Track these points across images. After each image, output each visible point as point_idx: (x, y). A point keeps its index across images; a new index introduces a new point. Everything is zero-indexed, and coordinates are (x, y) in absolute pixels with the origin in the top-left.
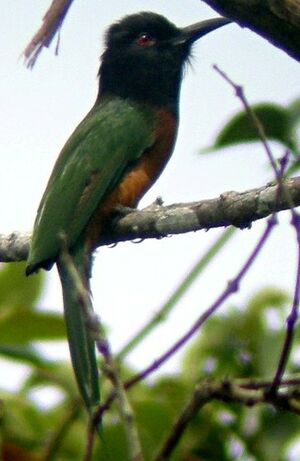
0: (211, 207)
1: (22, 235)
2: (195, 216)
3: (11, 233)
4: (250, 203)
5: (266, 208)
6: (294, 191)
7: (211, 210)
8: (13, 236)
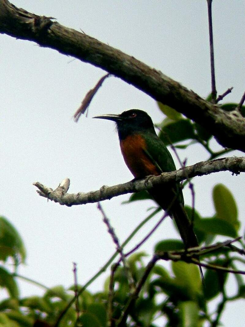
0: (157, 179)
1: (82, 194)
2: (151, 183)
3: (77, 193)
4: (173, 176)
5: (179, 178)
6: (190, 171)
7: (157, 180)
8: (78, 194)
